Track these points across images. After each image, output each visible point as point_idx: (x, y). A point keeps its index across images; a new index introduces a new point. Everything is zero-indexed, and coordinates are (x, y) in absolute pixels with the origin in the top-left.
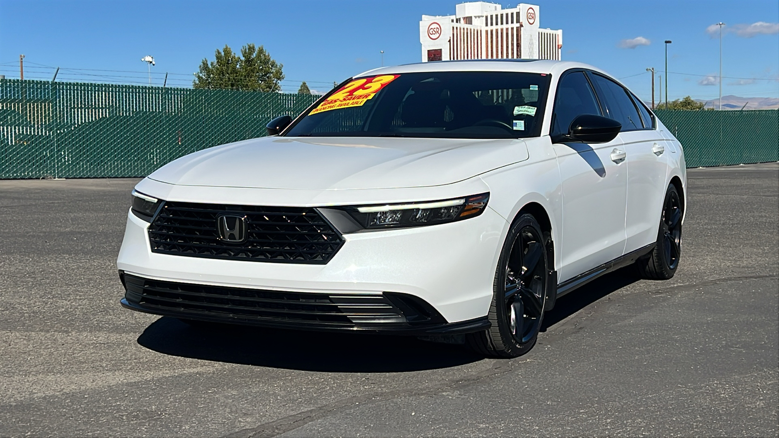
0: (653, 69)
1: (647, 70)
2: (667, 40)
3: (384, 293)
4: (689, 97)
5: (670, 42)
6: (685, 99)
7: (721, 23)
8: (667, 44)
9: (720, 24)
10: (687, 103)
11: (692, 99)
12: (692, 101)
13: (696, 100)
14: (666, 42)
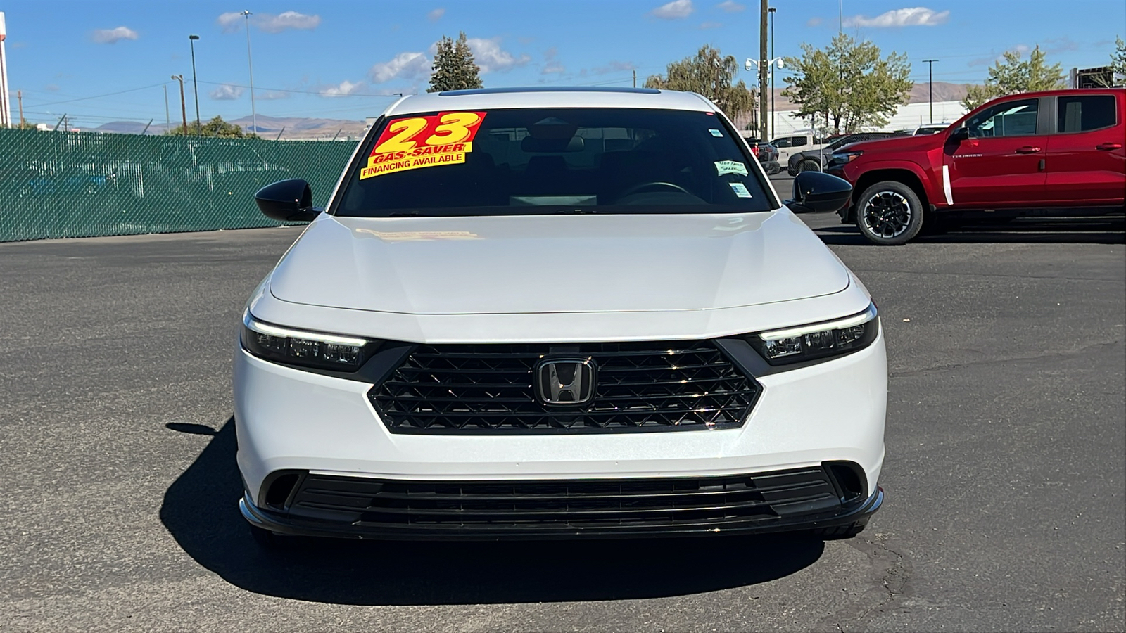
0: (181, 76)
1: (173, 77)
2: (193, 35)
3: (823, 463)
4: (219, 117)
5: (196, 38)
6: (214, 120)
7: (247, 12)
8: (193, 40)
9: (246, 14)
10: (217, 125)
11: (224, 120)
12: (225, 123)
13: (230, 121)
14: (192, 38)
